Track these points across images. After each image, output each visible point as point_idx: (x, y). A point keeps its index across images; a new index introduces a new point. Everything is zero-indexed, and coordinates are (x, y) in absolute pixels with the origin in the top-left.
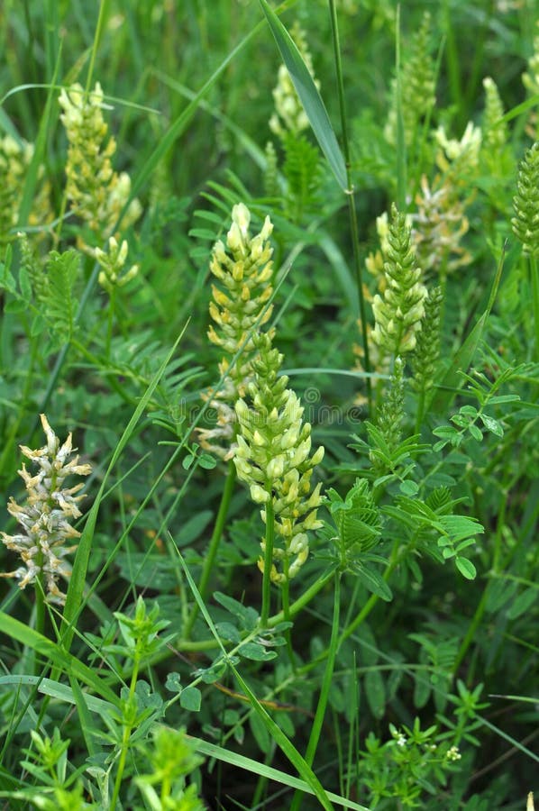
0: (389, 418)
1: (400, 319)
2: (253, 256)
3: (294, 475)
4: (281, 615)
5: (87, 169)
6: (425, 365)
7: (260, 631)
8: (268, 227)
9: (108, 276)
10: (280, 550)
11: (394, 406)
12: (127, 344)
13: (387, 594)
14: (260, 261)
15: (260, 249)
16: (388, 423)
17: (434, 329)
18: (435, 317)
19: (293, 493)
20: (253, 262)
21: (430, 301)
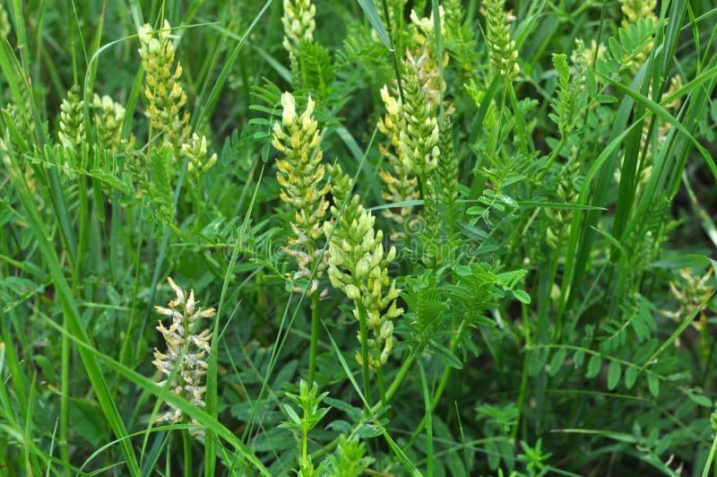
0: (430, 227)
1: (422, 146)
2: (305, 128)
3: (377, 271)
4: (380, 404)
5: (162, 90)
6: (448, 181)
7: (366, 420)
8: (311, 104)
9: (195, 165)
10: (372, 341)
11: (432, 218)
12: (212, 224)
13: (457, 363)
14: (310, 132)
15: (308, 122)
16: (431, 232)
17: (450, 151)
18: (449, 142)
19: (377, 288)
20: (305, 133)
21: (443, 130)
